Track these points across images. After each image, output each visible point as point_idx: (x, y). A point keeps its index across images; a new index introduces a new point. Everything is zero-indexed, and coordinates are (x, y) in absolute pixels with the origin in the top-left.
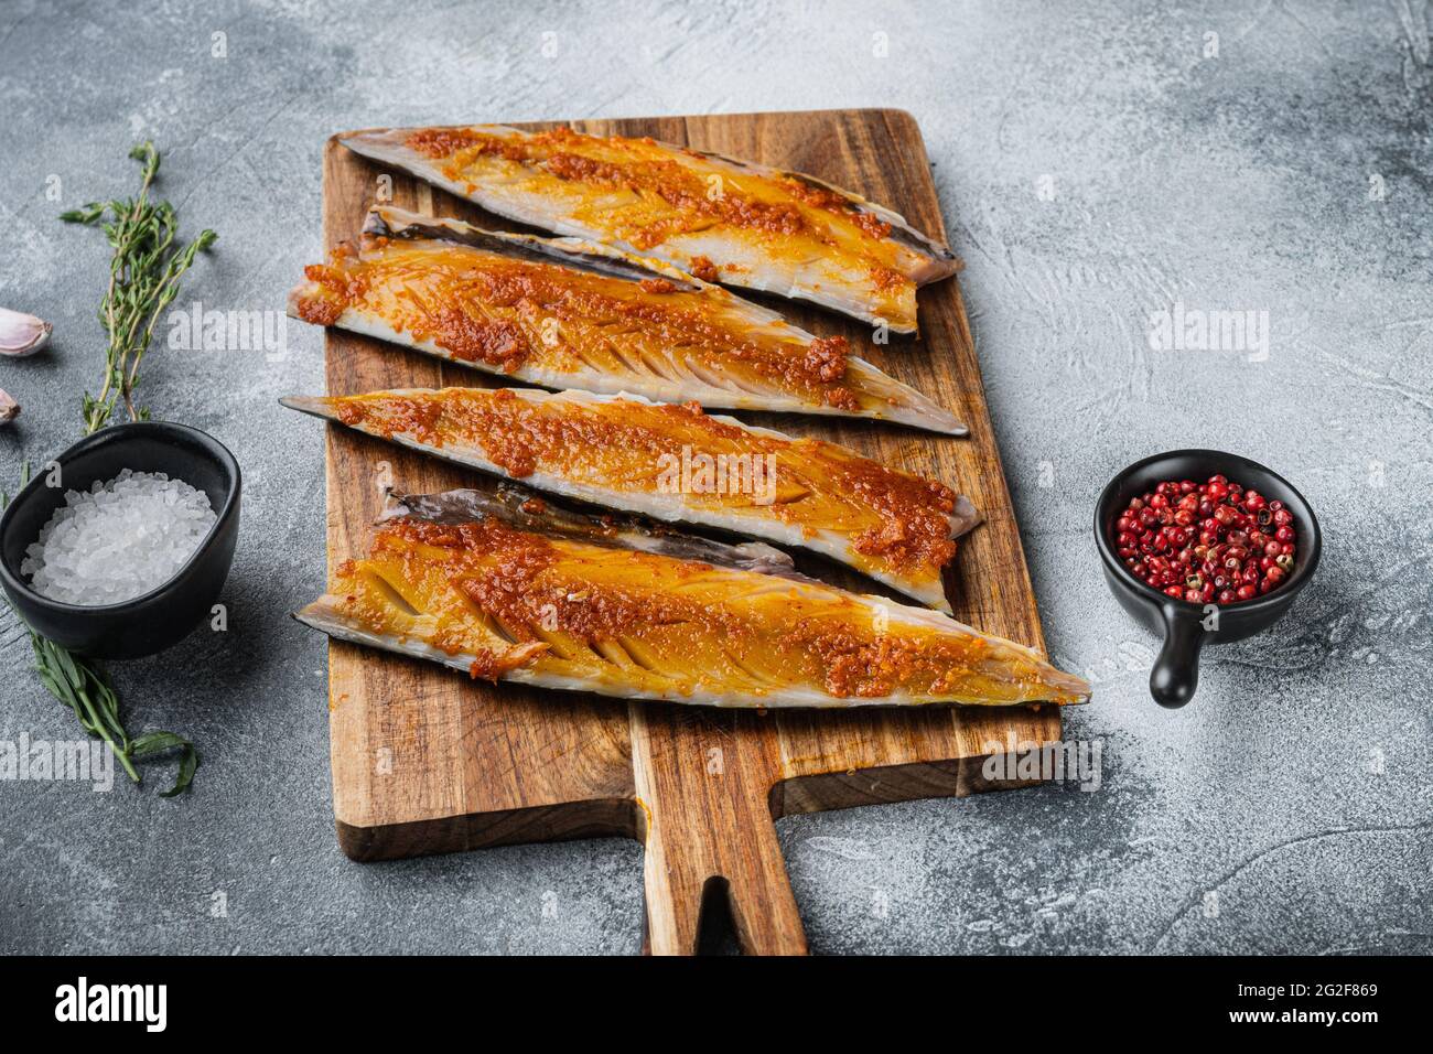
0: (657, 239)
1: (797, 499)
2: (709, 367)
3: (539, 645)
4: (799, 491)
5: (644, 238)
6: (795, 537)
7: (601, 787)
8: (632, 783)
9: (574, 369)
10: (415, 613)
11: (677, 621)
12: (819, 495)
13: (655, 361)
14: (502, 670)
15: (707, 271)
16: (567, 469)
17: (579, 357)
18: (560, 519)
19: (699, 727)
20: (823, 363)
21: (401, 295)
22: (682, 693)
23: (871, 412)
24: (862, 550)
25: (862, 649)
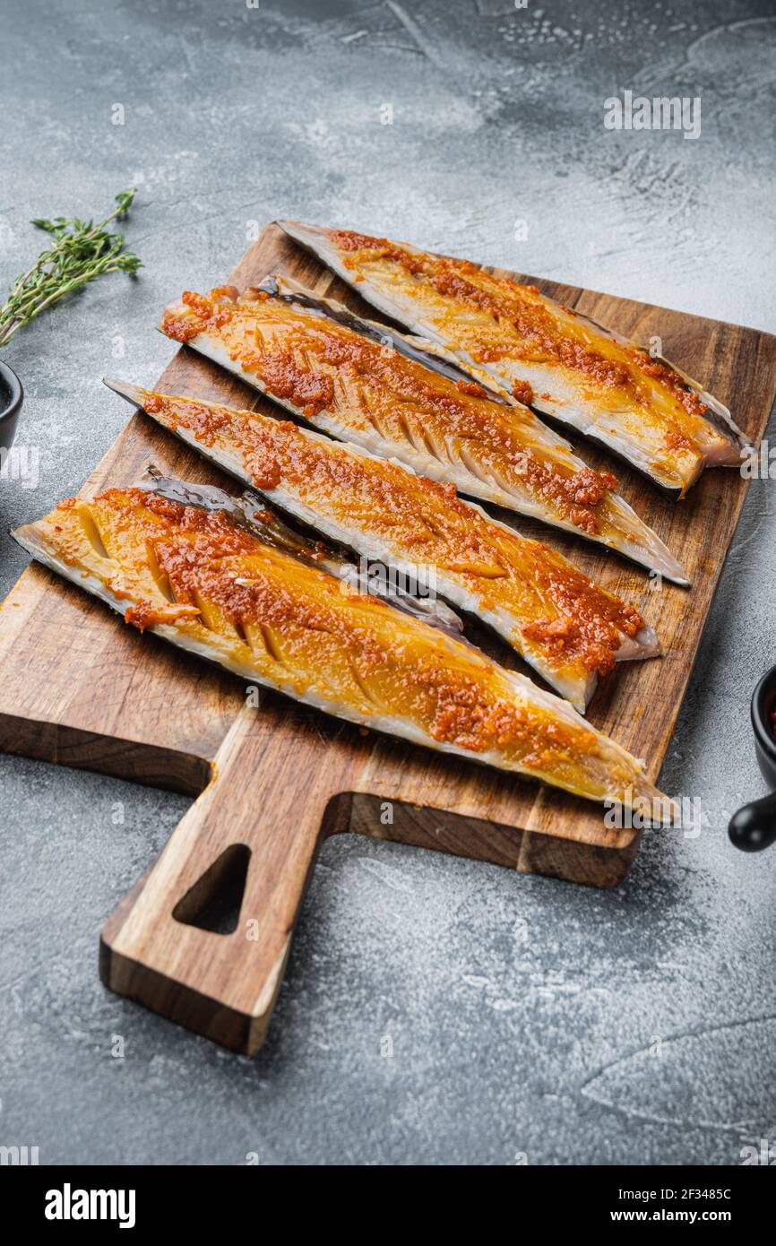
0: (494, 357)
1: (493, 577)
2: (479, 460)
3: (190, 608)
4: (495, 570)
5: (482, 353)
6: (471, 604)
7: (186, 742)
8: (217, 748)
9: (361, 427)
10: (105, 554)
11: (321, 629)
12: (513, 580)
13: (435, 442)
14: (151, 622)
15: (524, 394)
16: (303, 493)
17: (372, 420)
18: (279, 532)
19: (303, 726)
20: (581, 487)
21: (250, 333)
22: (296, 689)
23: (606, 539)
24: (526, 632)
25: (478, 708)
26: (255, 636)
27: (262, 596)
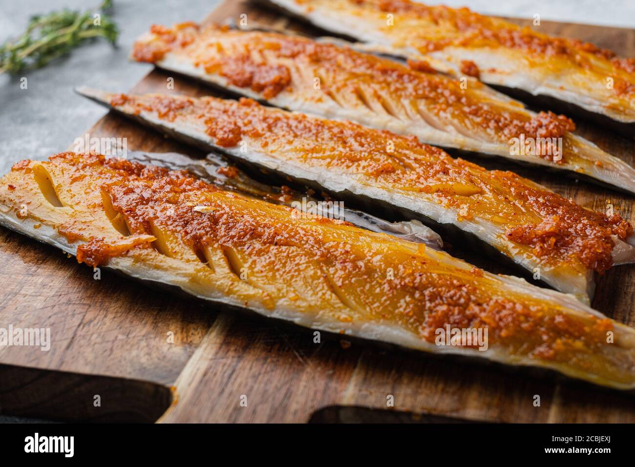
0: (438, 47)
2: (437, 114)
5: (427, 46)
7: (143, 369)
8: (178, 374)
9: (320, 100)
10: (60, 204)
12: (489, 195)
13: (392, 104)
15: (471, 70)
16: (266, 145)
17: (330, 94)
18: (244, 183)
19: (277, 347)
20: (540, 126)
21: (211, 45)
23: (575, 166)
24: (512, 237)
25: (472, 305)
26: (217, 257)
27: (222, 220)
